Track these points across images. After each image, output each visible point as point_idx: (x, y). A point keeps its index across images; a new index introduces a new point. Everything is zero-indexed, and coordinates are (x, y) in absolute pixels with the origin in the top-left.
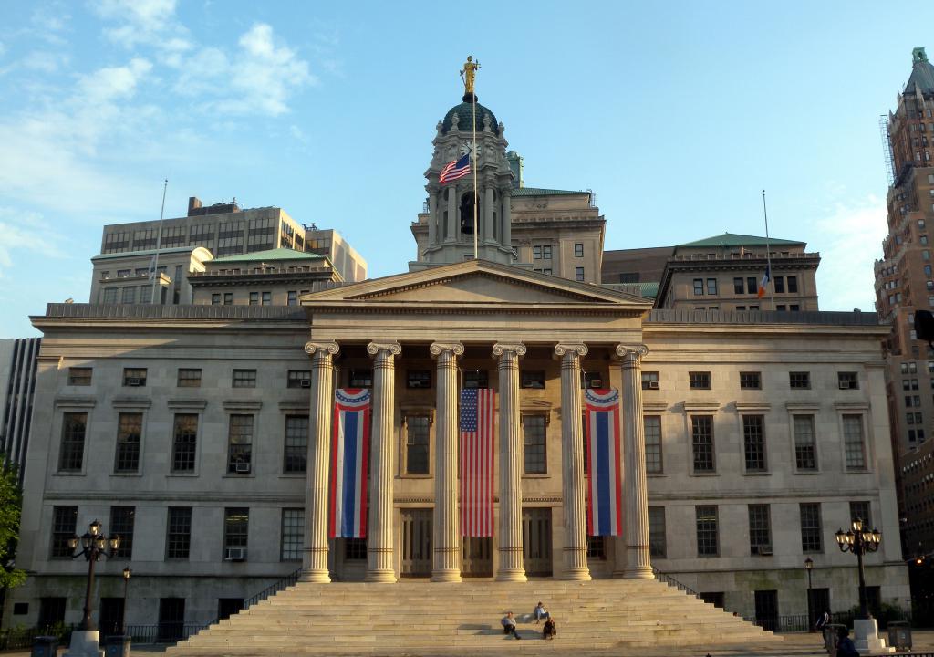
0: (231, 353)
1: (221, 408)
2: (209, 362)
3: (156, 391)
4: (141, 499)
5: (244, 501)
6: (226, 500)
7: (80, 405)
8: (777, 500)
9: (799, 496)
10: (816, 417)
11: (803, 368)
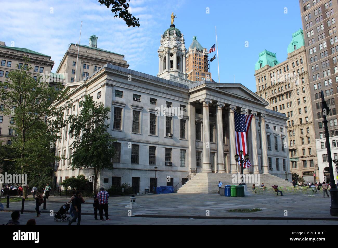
2: (159, 97)
3: (144, 104)
5: (171, 146)
6: (166, 145)
7: (121, 105)
8: (273, 157)
9: (276, 156)
10: (278, 137)
11: (275, 125)
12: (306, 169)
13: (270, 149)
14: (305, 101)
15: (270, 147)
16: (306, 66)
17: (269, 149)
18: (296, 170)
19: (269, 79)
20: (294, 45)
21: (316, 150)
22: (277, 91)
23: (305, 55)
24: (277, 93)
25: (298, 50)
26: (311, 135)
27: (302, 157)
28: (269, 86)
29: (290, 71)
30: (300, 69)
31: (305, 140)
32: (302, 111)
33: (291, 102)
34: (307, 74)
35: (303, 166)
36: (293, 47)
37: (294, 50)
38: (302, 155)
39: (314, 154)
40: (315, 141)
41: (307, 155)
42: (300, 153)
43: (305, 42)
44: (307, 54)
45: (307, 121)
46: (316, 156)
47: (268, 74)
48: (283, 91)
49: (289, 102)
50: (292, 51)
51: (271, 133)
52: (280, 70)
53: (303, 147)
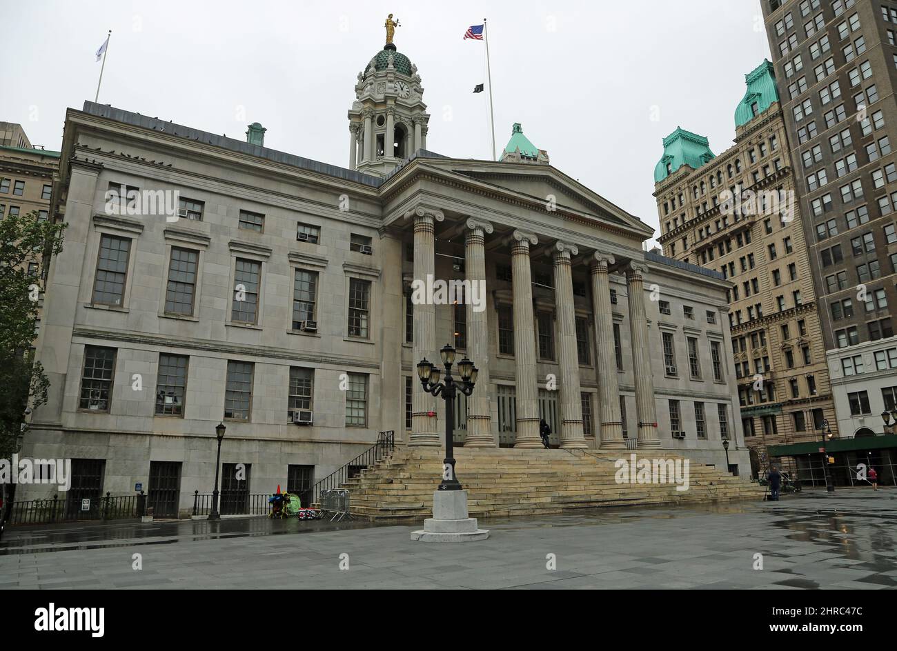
0: (297, 205)
1: (286, 260)
2: (273, 209)
3: (215, 228)
4: (195, 348)
5: (310, 360)
6: (291, 358)
7: (124, 228)
8: (684, 398)
9: (693, 396)
10: (698, 340)
11: (689, 304)
12: (804, 436)
13: (674, 375)
14: (789, 249)
15: (673, 369)
16: (786, 154)
17: (669, 374)
18: (776, 439)
19: (692, 201)
20: (751, 103)
21: (829, 381)
22: (712, 230)
23: (781, 125)
24: (714, 234)
25: (762, 114)
26: (813, 340)
27: (791, 403)
28: (691, 218)
29: (745, 172)
30: (770, 164)
31: (798, 356)
32: (784, 275)
33: (750, 256)
34: (791, 174)
35: (795, 427)
36: (750, 107)
37: (751, 117)
38: (790, 397)
39: (824, 393)
40: (826, 356)
41: (803, 395)
42: (784, 391)
43: (781, 92)
44: (787, 122)
45: (799, 302)
46: (829, 397)
47: (687, 189)
48: (729, 227)
49: (745, 254)
50: (747, 119)
51: (676, 327)
52: (719, 173)
53: (790, 373)
